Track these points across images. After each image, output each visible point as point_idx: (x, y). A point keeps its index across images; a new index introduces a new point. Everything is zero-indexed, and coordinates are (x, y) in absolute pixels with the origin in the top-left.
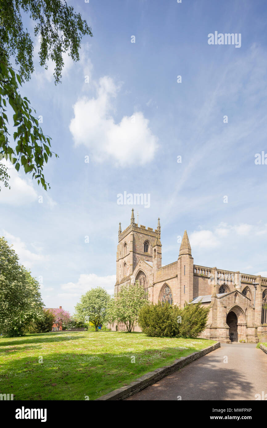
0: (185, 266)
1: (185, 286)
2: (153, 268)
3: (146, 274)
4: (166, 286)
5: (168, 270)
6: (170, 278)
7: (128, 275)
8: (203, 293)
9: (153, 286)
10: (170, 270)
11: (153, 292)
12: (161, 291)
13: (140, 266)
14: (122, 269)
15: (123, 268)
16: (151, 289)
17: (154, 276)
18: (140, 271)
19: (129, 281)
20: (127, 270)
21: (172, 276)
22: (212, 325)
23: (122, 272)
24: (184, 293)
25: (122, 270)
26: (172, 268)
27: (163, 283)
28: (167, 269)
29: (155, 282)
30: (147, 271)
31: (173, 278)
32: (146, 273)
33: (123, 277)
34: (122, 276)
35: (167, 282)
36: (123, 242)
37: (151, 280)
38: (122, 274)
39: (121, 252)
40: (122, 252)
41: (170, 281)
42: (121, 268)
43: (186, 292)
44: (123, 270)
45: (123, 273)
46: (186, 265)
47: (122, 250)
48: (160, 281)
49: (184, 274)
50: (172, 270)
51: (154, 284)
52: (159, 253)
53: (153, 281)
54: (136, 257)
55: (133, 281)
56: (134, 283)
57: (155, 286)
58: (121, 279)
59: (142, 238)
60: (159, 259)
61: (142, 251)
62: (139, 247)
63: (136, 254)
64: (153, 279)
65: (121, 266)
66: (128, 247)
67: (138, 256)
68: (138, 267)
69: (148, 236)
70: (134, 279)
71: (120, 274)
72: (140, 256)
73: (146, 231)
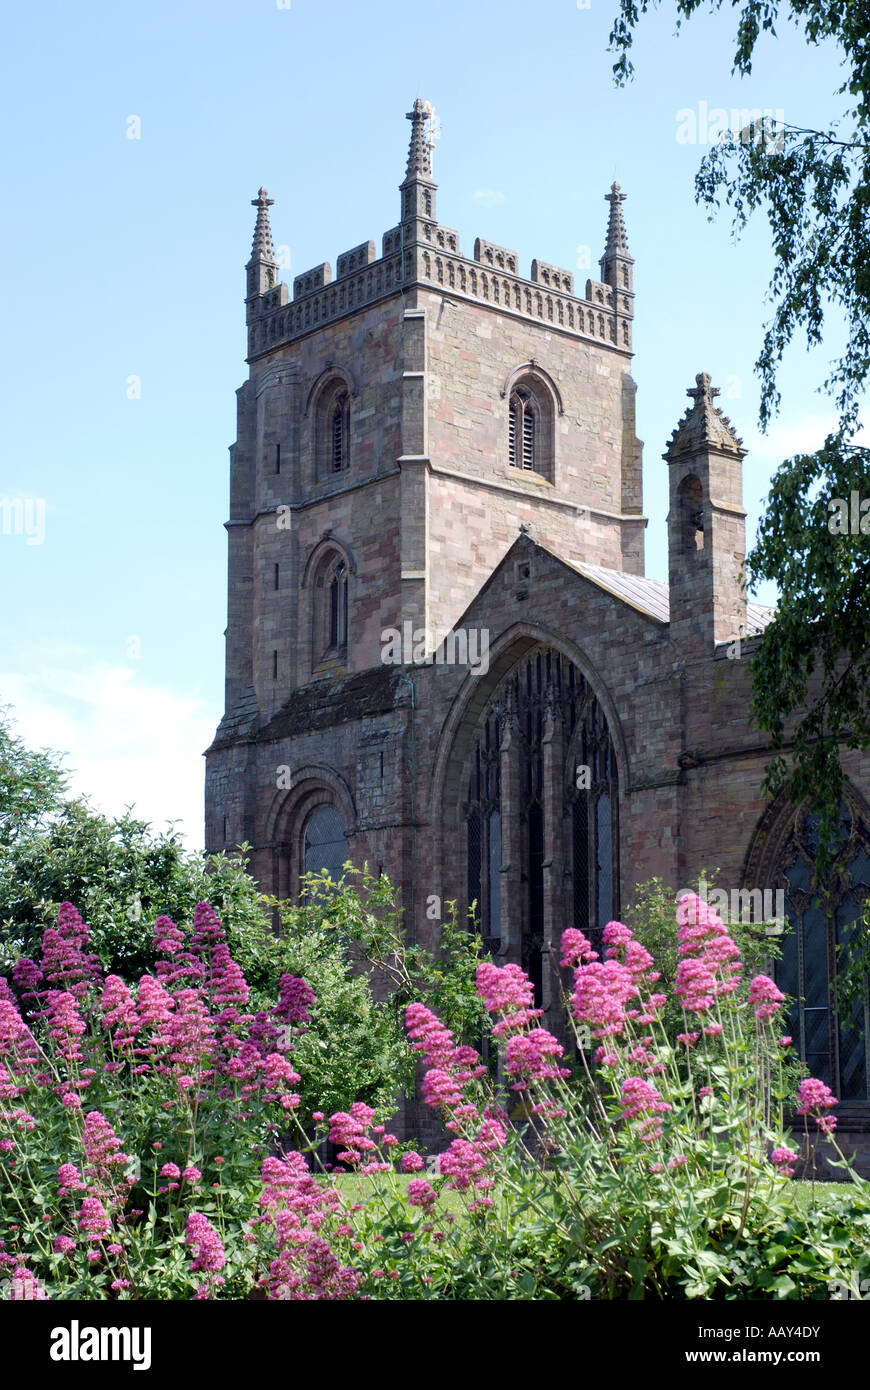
2: (670, 633)
3: (595, 670)
9: (682, 782)
11: (676, 832)
13: (522, 600)
14: (295, 602)
15: (304, 595)
16: (661, 803)
18: (526, 640)
20: (359, 620)
23: (294, 634)
25: (295, 613)
29: (699, 748)
30: (603, 644)
32: (587, 661)
33: (307, 680)
34: (293, 665)
36: (301, 361)
37: (657, 725)
38: (295, 652)
39: (288, 455)
40: (297, 449)
42: (286, 592)
44: (305, 607)
45: (303, 636)
47: (297, 433)
51: (692, 762)
52: (724, 517)
53: (683, 736)
54: (448, 506)
55: (439, 719)
56: (448, 736)
57: (702, 780)
58: (286, 694)
59: (493, 345)
60: (731, 557)
61: (493, 456)
62: (469, 425)
63: (444, 486)
64: (683, 718)
65: (286, 574)
66: (363, 415)
67: (464, 502)
68: (502, 604)
69: (535, 331)
70: (458, 706)
71: (274, 642)
72: (479, 506)
73: (523, 295)
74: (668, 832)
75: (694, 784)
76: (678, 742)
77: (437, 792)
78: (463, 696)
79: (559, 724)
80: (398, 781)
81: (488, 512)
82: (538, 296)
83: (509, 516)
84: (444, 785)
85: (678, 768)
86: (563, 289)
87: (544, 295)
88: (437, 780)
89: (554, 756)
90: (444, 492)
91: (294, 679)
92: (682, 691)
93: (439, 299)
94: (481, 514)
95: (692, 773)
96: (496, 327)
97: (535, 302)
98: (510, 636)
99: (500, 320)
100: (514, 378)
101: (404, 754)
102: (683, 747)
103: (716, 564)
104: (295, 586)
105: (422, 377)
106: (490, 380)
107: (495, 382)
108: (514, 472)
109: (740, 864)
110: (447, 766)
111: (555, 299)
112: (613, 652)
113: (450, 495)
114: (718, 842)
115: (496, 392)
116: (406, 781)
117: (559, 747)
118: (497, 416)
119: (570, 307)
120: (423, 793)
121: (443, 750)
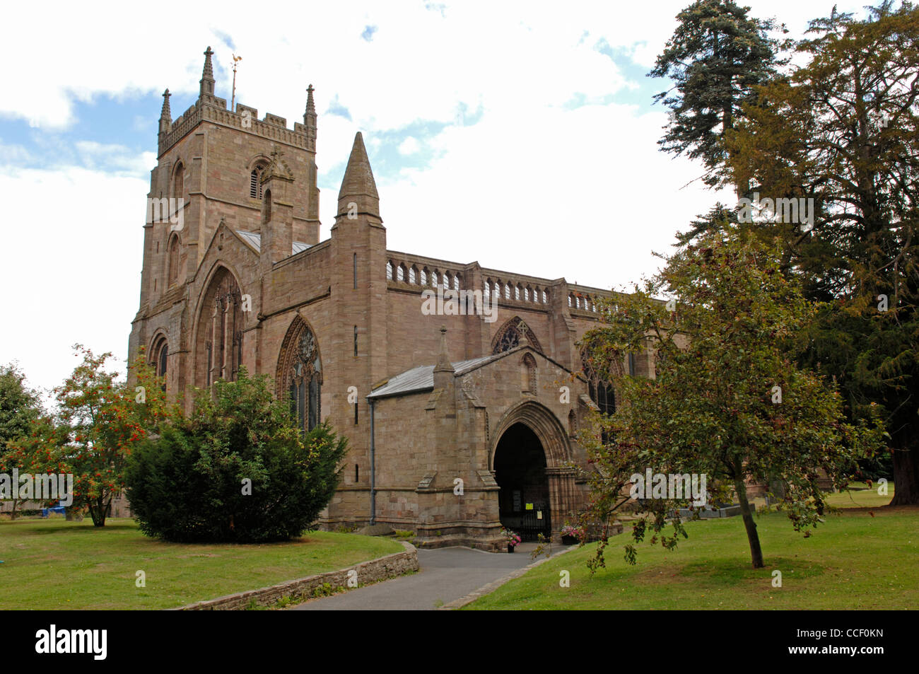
0: (355, 254)
1: (355, 327)
2: (261, 260)
3: (240, 279)
4: (300, 327)
5: (306, 267)
6: (311, 297)
7: (181, 282)
8: (432, 353)
9: (259, 327)
10: (314, 268)
11: (257, 350)
12: (284, 345)
13: (220, 249)
14: (164, 256)
15: (168, 255)
16: (253, 337)
17: (265, 287)
18: (221, 268)
19: (181, 306)
20: (181, 264)
21: (320, 289)
22: (438, 480)
23: (163, 271)
24: (352, 354)
25: (163, 263)
26: (318, 259)
27: (292, 315)
28: (302, 266)
29: (267, 311)
30: (244, 267)
31: (321, 297)
32: (238, 275)
33: (165, 291)
34: (162, 285)
35: (304, 312)
36: (171, 157)
37: (254, 302)
38: (163, 279)
39: (165, 196)
41: (312, 307)
42: (161, 254)
43: (361, 352)
44: (167, 261)
45: (166, 272)
46: (358, 252)
47: (168, 187)
48: (281, 306)
49: (353, 285)
50: (320, 267)
51: (263, 318)
52: (281, 207)
53: (261, 305)
54: (216, 213)
55: (195, 304)
56: (198, 312)
57: (267, 325)
58: (158, 298)
59: (242, 147)
60: (284, 225)
61: (241, 193)
62: (229, 179)
63: (214, 205)
64: (261, 298)
65: (161, 246)
66: (187, 176)
67: (225, 212)
68: (214, 252)
69: (265, 142)
70: (201, 298)
71: (155, 276)
72: (233, 214)
73: (259, 126)
74: (254, 350)
75: (264, 328)
76: (259, 309)
77: (194, 336)
78: (203, 294)
79: (232, 304)
80: (179, 332)
81: (237, 217)
82: (267, 127)
83: (249, 219)
84: (197, 334)
85: (259, 321)
86: (282, 126)
87: (271, 127)
88: (194, 331)
89: (228, 318)
90: (213, 207)
91: (162, 291)
92: (262, 286)
93: (215, 127)
94: (234, 217)
95: (264, 323)
96: (244, 139)
97: (266, 130)
98: (216, 266)
99: (247, 137)
100: (254, 161)
101: (182, 320)
102: (261, 310)
103: (275, 228)
104: (164, 252)
105: (200, 159)
106: (240, 161)
107: (243, 162)
108: (252, 200)
109: (276, 365)
110: (198, 325)
111: (276, 129)
112: (246, 270)
113: (217, 209)
114: (271, 353)
115: (243, 166)
116: (183, 332)
117: (232, 315)
118: (244, 176)
119: (284, 133)
120: (190, 337)
121: (196, 318)
